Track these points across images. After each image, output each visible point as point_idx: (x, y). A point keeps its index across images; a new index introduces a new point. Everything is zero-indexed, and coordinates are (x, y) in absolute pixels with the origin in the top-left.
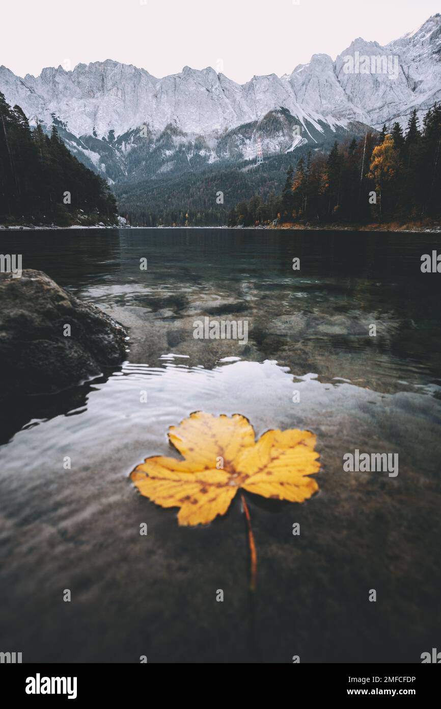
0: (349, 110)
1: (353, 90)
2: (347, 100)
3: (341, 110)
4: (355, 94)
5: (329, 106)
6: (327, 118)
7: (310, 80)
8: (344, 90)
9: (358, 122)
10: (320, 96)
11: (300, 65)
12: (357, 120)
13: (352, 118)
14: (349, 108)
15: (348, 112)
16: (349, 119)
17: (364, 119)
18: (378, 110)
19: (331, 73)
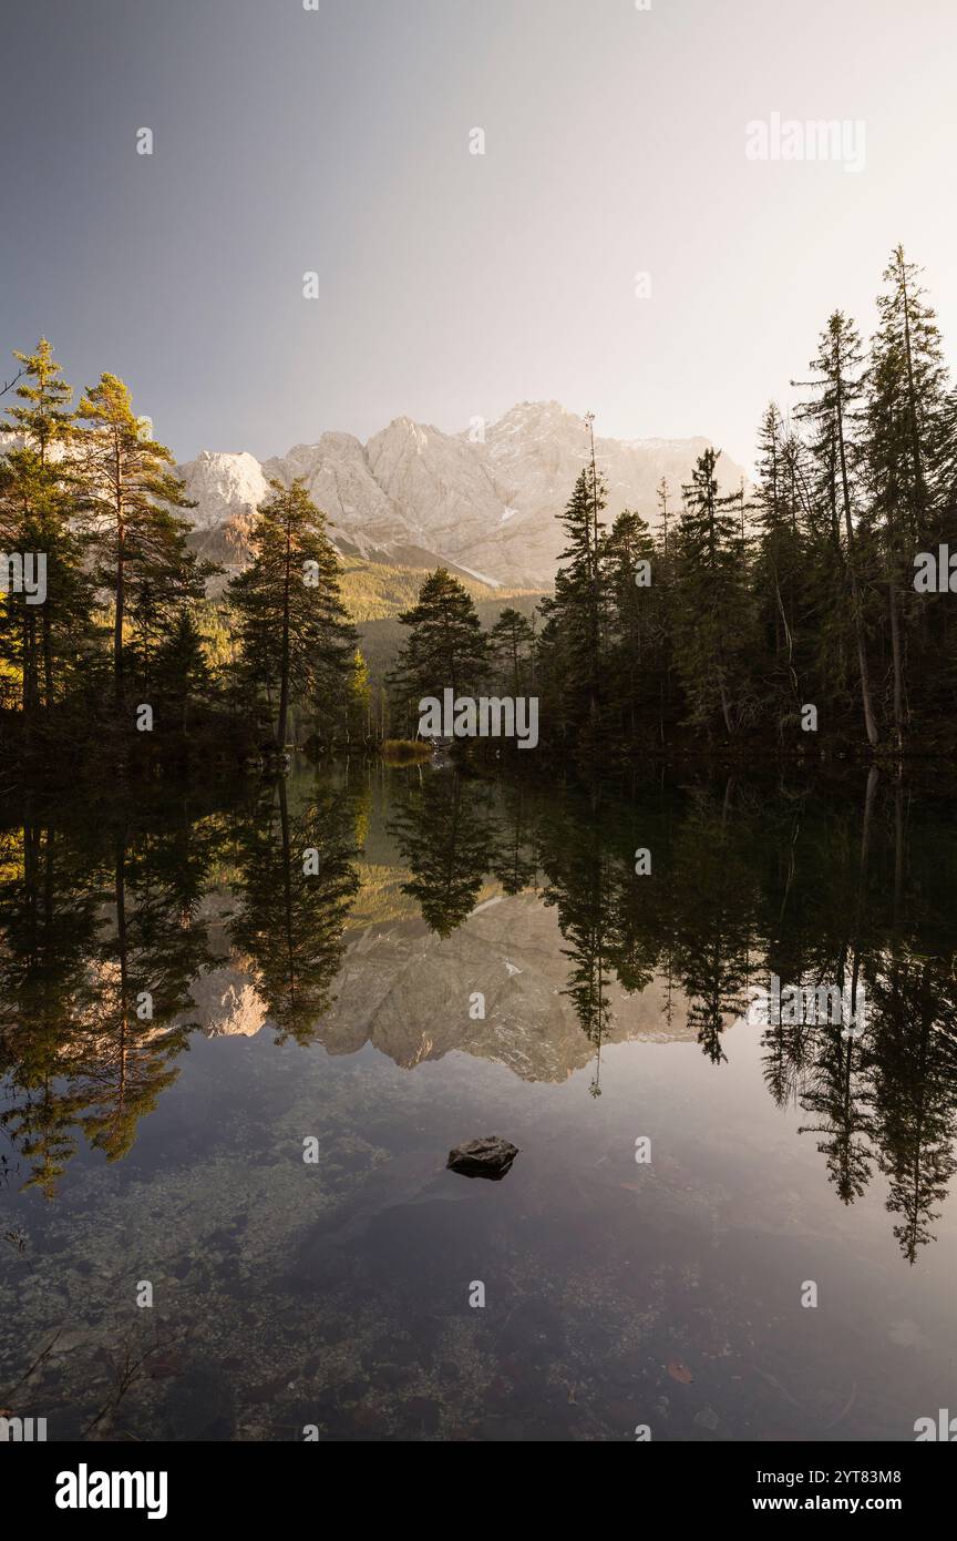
0: (398, 526)
1: (400, 495)
2: (392, 510)
3: (382, 525)
4: (405, 501)
5: (359, 517)
6: (355, 537)
7: (319, 470)
8: (386, 493)
9: (414, 547)
10: (339, 499)
11: (301, 445)
12: (411, 544)
13: (403, 539)
14: (396, 523)
15: (394, 529)
16: (398, 541)
17: (426, 543)
18: (448, 530)
19: (359, 464)
